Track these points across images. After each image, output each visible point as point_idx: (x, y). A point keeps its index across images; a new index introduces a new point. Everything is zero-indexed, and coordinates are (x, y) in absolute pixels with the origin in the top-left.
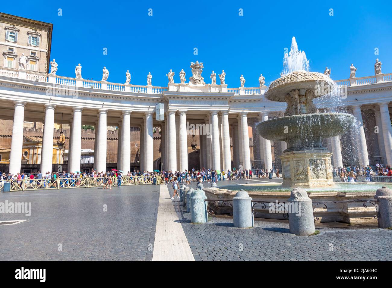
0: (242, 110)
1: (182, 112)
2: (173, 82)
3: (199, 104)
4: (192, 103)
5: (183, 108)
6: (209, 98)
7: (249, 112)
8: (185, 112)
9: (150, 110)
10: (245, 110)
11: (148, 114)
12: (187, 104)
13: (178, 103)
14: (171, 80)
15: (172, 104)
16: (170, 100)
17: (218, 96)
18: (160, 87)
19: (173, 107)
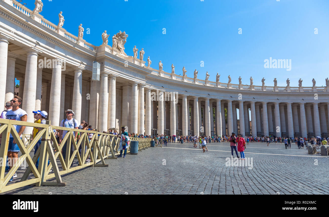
0: (149, 86)
1: (114, 76)
2: (107, 44)
3: (126, 72)
4: (121, 71)
5: (115, 73)
6: (134, 70)
7: (154, 89)
8: (117, 77)
9: (82, 66)
10: (151, 87)
11: (80, 69)
12: (118, 70)
13: (112, 67)
14: (106, 42)
15: (107, 67)
16: (106, 62)
17: (141, 70)
18: (91, 44)
19: (108, 70)
